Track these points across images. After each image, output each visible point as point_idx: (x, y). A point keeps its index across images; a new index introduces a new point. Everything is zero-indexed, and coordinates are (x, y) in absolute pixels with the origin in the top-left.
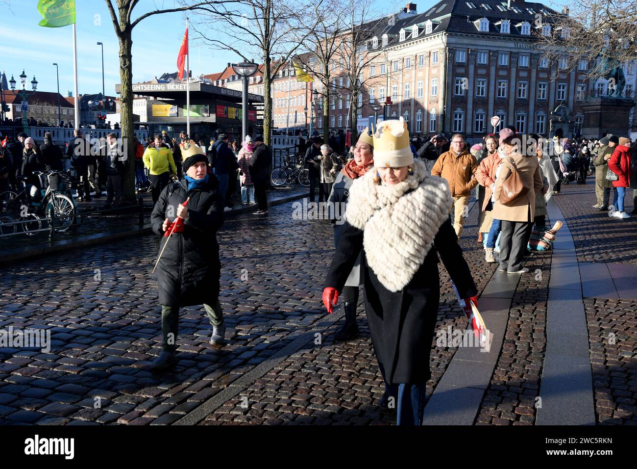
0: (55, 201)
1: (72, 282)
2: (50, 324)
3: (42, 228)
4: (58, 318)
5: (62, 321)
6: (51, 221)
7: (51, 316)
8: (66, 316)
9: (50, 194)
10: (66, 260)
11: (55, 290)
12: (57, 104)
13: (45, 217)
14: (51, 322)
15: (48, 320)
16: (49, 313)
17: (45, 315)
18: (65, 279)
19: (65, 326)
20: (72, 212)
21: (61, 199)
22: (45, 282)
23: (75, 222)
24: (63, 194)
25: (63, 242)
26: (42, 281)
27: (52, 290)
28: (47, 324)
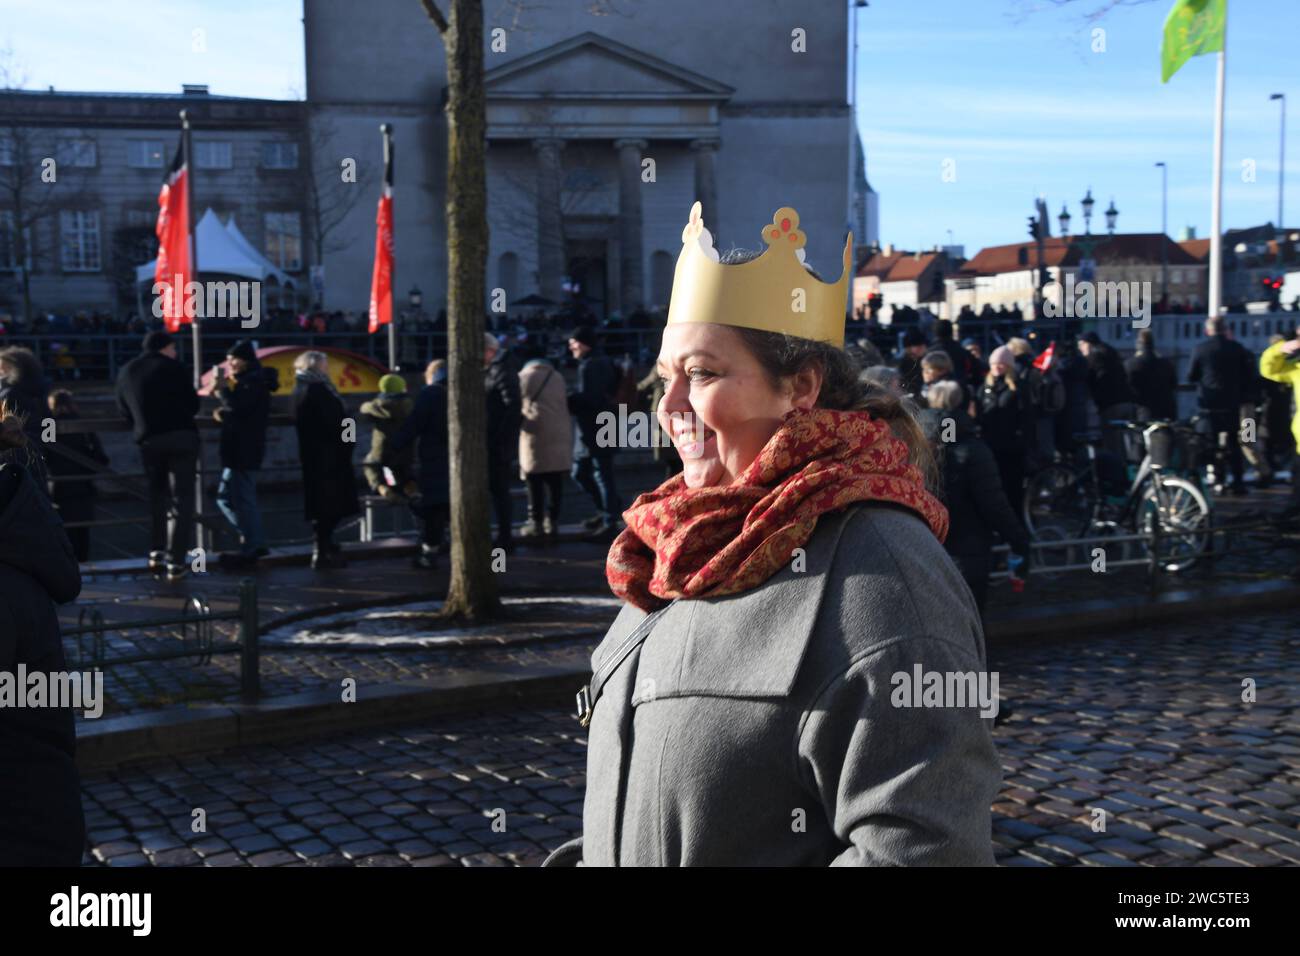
0: (1162, 494)
1: (1208, 698)
2: (1161, 798)
3: (1132, 557)
4: (1177, 786)
5: (1191, 794)
6: (1151, 543)
7: (1161, 779)
8: (1199, 785)
9: (1149, 476)
10: (1189, 641)
11: (1167, 714)
12: (1158, 260)
13: (1135, 531)
14: (1162, 793)
15: (1156, 786)
16: (1157, 770)
17: (1148, 771)
18: (1189, 688)
19: (1200, 809)
20: (1202, 521)
21: (1175, 489)
22: (1140, 689)
23: (1209, 547)
24: (1179, 475)
25: (1176, 597)
26: (1131, 686)
27: (1159, 712)
28: (1153, 796)
